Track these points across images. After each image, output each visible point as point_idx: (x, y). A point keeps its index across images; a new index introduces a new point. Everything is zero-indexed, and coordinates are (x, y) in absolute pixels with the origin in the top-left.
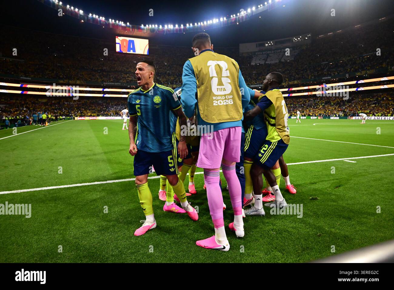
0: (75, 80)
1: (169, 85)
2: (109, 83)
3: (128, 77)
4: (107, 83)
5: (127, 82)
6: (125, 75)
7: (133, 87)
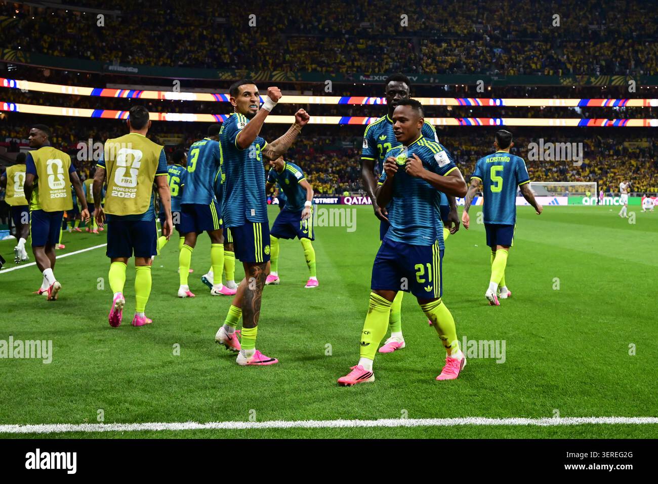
0: (269, 69)
1: (596, 78)
2: (376, 78)
3: (445, 53)
4: (371, 79)
5: (441, 71)
6: (434, 46)
7: (460, 87)
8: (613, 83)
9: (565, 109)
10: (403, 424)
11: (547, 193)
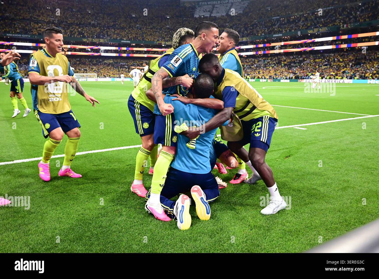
1: (95, 39)
2: (14, 35)
3: (40, 27)
4: (11, 35)
5: (39, 34)
6: (36, 24)
8: (100, 41)
9: (85, 49)
10: (24, 161)
11: (80, 77)
